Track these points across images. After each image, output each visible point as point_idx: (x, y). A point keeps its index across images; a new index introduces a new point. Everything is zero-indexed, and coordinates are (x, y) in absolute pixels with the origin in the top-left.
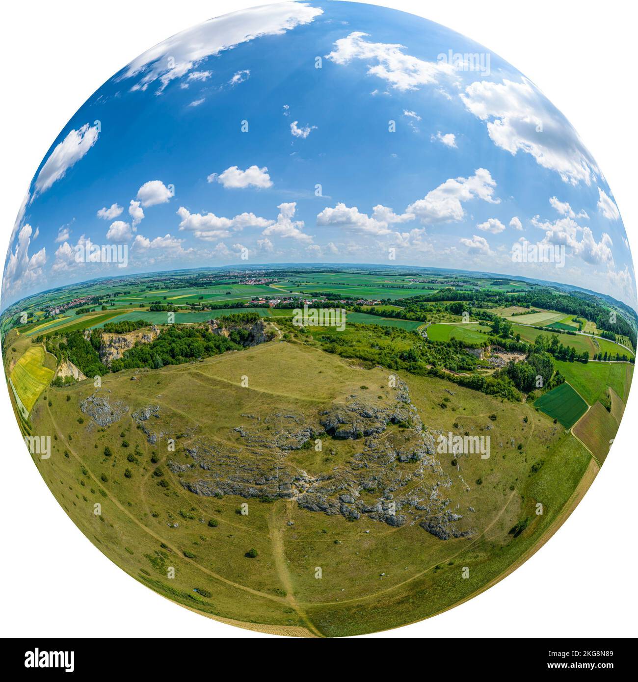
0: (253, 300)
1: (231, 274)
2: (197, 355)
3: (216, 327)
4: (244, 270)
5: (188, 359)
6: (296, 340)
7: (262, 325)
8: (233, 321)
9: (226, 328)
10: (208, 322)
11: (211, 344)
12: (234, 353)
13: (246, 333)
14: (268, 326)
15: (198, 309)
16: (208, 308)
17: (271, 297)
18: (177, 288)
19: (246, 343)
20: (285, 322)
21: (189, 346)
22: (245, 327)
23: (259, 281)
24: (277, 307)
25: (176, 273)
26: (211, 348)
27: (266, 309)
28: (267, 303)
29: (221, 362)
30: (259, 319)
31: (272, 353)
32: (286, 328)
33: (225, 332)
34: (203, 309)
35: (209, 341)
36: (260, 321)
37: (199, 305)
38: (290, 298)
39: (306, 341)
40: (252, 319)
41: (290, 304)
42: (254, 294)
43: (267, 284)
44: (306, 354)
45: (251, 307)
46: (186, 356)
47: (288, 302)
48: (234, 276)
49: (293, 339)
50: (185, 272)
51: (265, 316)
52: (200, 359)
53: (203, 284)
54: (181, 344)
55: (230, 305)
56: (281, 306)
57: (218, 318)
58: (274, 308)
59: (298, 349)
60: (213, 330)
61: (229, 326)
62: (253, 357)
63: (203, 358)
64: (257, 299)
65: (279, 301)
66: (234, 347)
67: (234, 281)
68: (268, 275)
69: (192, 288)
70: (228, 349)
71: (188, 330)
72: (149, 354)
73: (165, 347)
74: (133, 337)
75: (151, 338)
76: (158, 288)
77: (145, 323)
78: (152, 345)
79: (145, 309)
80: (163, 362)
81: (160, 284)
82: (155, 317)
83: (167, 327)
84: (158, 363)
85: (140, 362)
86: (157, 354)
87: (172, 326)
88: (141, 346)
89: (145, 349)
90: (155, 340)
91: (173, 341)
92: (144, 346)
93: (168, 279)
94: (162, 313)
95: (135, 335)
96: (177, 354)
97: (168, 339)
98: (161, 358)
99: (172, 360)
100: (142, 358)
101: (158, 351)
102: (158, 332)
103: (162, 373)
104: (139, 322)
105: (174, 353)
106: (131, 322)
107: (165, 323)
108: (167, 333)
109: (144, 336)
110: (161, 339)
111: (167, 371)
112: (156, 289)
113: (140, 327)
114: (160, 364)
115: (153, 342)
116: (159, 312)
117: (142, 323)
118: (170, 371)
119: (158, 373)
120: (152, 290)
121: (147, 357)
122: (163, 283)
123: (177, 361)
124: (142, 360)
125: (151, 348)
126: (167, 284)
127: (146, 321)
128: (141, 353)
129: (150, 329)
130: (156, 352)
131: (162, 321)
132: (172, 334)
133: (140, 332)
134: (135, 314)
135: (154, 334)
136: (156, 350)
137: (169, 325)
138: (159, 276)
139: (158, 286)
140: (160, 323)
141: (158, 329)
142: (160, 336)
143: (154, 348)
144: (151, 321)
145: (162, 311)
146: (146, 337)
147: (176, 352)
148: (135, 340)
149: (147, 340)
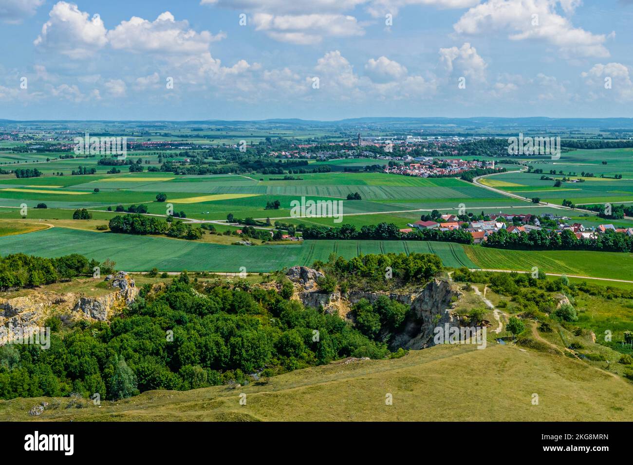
0: (425, 219)
1: (363, 144)
2: (250, 366)
3: (315, 289)
4: (400, 134)
5: (219, 376)
6: (545, 341)
7: (448, 292)
8: (364, 275)
9: (343, 292)
10: (291, 273)
11: (295, 336)
12: (362, 366)
13: (400, 309)
14: (464, 294)
15: (264, 236)
16: (292, 234)
17: (477, 214)
18: (202, 172)
19: (399, 339)
20: (514, 287)
21: (227, 338)
22: (397, 292)
23: (444, 166)
24: (494, 242)
25: (197, 129)
26: (294, 347)
27: (461, 247)
28: (466, 231)
29: (320, 388)
30: (439, 274)
31: (471, 372)
32: (515, 305)
33: (339, 303)
34: (278, 237)
35: (290, 326)
36: (443, 278)
37: (267, 224)
38: (531, 220)
39: (574, 346)
40: (419, 271)
41: (531, 236)
42: (427, 202)
43: (466, 176)
44: (575, 385)
45: (419, 238)
46: (217, 365)
47: (526, 228)
48: (373, 149)
49: (537, 337)
50: (227, 129)
51: (458, 266)
52: (256, 376)
53: (279, 165)
54: (204, 331)
55: (358, 229)
56: (503, 240)
57: (321, 265)
58: (485, 245)
59: (549, 367)
60: (304, 296)
61: (352, 286)
62: (416, 381)
63: (268, 375)
64: (436, 216)
65: (499, 225)
66: (362, 349)
67: (371, 162)
68: (468, 149)
69: (246, 176)
70: (345, 352)
71: (229, 293)
72: (92, 354)
73: (150, 338)
74: (40, 303)
75: (108, 309)
76: (140, 169)
77: (88, 265)
78: (106, 329)
79: (94, 223)
80: (139, 381)
81: (145, 158)
82: (125, 250)
83: (164, 279)
84: (122, 383)
85: (56, 378)
86: (121, 356)
87: (181, 277)
88: (67, 330)
89: (80, 341)
90: (120, 315)
91: (180, 322)
92: (78, 331)
93: (171, 144)
94: (151, 240)
95: (50, 299)
96: (188, 358)
97: (164, 315)
98: (133, 370)
99: (171, 375)
100: (67, 367)
101: (125, 349)
102: (134, 292)
103: (131, 412)
104: (67, 260)
105: (177, 356)
106: (40, 258)
107: (156, 270)
108: (162, 296)
109: (84, 302)
110: (141, 314)
111: (149, 407)
112: (132, 170)
113: (70, 276)
114: (128, 385)
115: (111, 320)
116: (140, 236)
117: (79, 264)
118: (156, 407)
119: (114, 414)
120: (119, 172)
121: (85, 365)
122: (155, 153)
123: (184, 380)
124: (65, 373)
125: (104, 339)
126: (170, 159)
127: (93, 260)
128: (66, 351)
129: (106, 283)
130: (120, 351)
131: (148, 262)
132: (176, 301)
133: (70, 291)
134: (54, 236)
135: (117, 299)
136: (118, 345)
137: (169, 273)
138: (142, 135)
139: (139, 161)
140: (142, 268)
141: (131, 285)
142: (139, 306)
143: (112, 337)
144: (112, 259)
145: (151, 233)
146: (90, 305)
147: (184, 354)
148: (47, 313)
149: (92, 313)
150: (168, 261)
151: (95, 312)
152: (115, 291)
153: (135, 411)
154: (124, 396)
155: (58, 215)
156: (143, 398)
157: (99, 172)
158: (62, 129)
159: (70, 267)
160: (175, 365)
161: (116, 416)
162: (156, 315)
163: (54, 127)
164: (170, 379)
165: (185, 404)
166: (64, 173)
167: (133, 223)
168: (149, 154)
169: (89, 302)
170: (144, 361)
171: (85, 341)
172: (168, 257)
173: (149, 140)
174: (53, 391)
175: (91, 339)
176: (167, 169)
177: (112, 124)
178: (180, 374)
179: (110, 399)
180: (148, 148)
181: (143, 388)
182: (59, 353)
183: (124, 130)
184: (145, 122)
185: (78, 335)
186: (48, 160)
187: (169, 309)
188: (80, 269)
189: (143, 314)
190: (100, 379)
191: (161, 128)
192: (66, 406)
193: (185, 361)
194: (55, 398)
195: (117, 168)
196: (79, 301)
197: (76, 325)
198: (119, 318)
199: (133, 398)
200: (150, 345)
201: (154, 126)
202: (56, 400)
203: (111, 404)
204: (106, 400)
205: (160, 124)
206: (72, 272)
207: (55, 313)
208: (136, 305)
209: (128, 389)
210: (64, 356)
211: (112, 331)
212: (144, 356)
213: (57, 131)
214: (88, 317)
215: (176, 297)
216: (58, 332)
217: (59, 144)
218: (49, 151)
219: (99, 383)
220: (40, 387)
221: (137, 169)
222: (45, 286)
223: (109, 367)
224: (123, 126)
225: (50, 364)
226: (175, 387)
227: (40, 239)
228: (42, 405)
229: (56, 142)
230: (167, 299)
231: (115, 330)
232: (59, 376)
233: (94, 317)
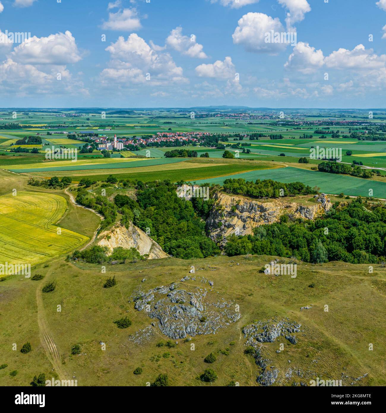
5: (376, 258)
18: (375, 139)
21: (382, 237)
46: (375, 252)
54: (368, 231)
72: (304, 237)
73: (337, 232)
74: (278, 206)
75: (314, 213)
76: (338, 137)
77: (305, 188)
78: (313, 224)
79: (309, 166)
80: (328, 255)
81: (341, 130)
82: (326, 181)
83: (347, 200)
84: (319, 254)
85: (284, 247)
86: (320, 240)
87: (357, 200)
88: (291, 223)
89: (298, 229)
90: (320, 217)
91: (355, 225)
92: (297, 223)
93: (357, 122)
94: (341, 177)
95: (284, 205)
96: (358, 246)
97: (345, 220)
98: (326, 248)
99: (347, 254)
100: (290, 242)
101: (322, 236)
102: (329, 206)
103: (323, 271)
104: (294, 185)
105: (352, 244)
106: (280, 183)
107: (343, 194)
108: (345, 209)
109: (301, 208)
110: (333, 218)
111: (333, 270)
112: (333, 137)
113: (295, 194)
114: (322, 256)
115: (315, 220)
116: (335, 174)
117: (300, 188)
118: (337, 270)
119: (314, 271)
120: (326, 137)
121: (300, 242)
122: (347, 127)
123: (355, 258)
124: (289, 245)
125: (311, 229)
126: (356, 131)
127: (308, 186)
128: (290, 234)
129: (314, 199)
130: (319, 237)
131: (338, 189)
132: (353, 213)
133: (295, 202)
134: (288, 171)
135: (320, 208)
136: (318, 234)
137: (350, 197)
138: (340, 116)
139: (338, 132)
140: (335, 192)
141: (328, 201)
142: (332, 213)
143: (315, 229)
144: (318, 186)
145: (342, 173)
146: (304, 210)
147: (356, 243)
148: (282, 212)
149: (305, 215)
150: (350, 190)
151: (307, 214)
152: (318, 204)
153: (325, 271)
154: (320, 262)
155: (291, 160)
156: (330, 264)
157: (314, 137)
158: (295, 113)
159: (295, 188)
160: (350, 249)
161: (314, 272)
162: (341, 220)
163: (292, 112)
164: (347, 256)
165: (355, 272)
166: (296, 137)
167: (331, 167)
168: (344, 128)
169: (304, 209)
170: (332, 244)
171: (300, 229)
172: (350, 188)
173: (344, 120)
174: (282, 254)
175: (304, 229)
176: (354, 137)
177: (323, 111)
178: (352, 254)
179: (312, 262)
180: (343, 124)
181: (331, 259)
182: (287, 234)
183: (330, 114)
184: (342, 109)
185: (297, 226)
186: (287, 130)
187: (349, 217)
188: (301, 190)
189: (334, 218)
190: (307, 251)
191: (352, 113)
192: (288, 262)
193: (356, 248)
194: (283, 258)
195: (325, 135)
196: (299, 207)
197: (296, 220)
198: (320, 219)
199: (325, 264)
200: (336, 236)
201: (348, 112)
202: (283, 259)
203: (312, 265)
204: (309, 262)
205: (352, 110)
206: (296, 191)
207: (285, 213)
208: (330, 213)
209: (322, 258)
210: (289, 236)
211: (316, 226)
212: (332, 241)
213: (293, 114)
214: (303, 217)
215: (354, 210)
216: (287, 223)
217: (294, 121)
218: (288, 125)
219: (306, 253)
220: (275, 251)
221: (336, 136)
222: (282, 198)
223: (312, 245)
224: (329, 112)
225: (281, 239)
226: (349, 261)
227: (279, 173)
228: (276, 260)
229: (292, 120)
230: (348, 211)
231: (317, 225)
232: (286, 246)
233: (306, 217)
